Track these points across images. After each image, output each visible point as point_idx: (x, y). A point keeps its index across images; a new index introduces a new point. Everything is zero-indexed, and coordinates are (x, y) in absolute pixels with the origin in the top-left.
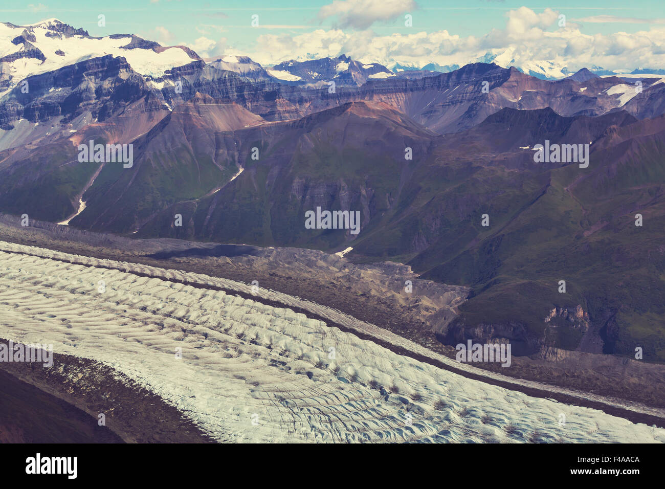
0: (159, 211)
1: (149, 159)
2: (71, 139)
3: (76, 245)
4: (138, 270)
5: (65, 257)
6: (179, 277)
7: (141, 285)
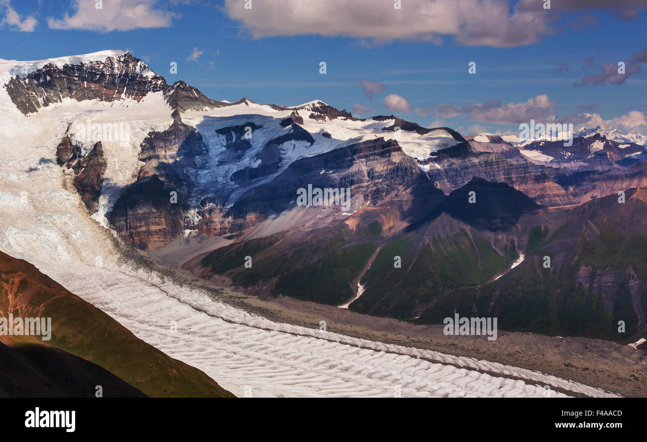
0: (440, 297)
1: (428, 244)
2: (347, 222)
3: (360, 329)
4: (429, 356)
5: (351, 341)
6: (472, 365)
7: (436, 372)
